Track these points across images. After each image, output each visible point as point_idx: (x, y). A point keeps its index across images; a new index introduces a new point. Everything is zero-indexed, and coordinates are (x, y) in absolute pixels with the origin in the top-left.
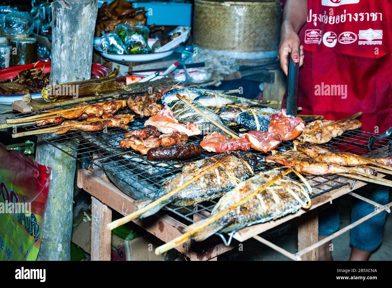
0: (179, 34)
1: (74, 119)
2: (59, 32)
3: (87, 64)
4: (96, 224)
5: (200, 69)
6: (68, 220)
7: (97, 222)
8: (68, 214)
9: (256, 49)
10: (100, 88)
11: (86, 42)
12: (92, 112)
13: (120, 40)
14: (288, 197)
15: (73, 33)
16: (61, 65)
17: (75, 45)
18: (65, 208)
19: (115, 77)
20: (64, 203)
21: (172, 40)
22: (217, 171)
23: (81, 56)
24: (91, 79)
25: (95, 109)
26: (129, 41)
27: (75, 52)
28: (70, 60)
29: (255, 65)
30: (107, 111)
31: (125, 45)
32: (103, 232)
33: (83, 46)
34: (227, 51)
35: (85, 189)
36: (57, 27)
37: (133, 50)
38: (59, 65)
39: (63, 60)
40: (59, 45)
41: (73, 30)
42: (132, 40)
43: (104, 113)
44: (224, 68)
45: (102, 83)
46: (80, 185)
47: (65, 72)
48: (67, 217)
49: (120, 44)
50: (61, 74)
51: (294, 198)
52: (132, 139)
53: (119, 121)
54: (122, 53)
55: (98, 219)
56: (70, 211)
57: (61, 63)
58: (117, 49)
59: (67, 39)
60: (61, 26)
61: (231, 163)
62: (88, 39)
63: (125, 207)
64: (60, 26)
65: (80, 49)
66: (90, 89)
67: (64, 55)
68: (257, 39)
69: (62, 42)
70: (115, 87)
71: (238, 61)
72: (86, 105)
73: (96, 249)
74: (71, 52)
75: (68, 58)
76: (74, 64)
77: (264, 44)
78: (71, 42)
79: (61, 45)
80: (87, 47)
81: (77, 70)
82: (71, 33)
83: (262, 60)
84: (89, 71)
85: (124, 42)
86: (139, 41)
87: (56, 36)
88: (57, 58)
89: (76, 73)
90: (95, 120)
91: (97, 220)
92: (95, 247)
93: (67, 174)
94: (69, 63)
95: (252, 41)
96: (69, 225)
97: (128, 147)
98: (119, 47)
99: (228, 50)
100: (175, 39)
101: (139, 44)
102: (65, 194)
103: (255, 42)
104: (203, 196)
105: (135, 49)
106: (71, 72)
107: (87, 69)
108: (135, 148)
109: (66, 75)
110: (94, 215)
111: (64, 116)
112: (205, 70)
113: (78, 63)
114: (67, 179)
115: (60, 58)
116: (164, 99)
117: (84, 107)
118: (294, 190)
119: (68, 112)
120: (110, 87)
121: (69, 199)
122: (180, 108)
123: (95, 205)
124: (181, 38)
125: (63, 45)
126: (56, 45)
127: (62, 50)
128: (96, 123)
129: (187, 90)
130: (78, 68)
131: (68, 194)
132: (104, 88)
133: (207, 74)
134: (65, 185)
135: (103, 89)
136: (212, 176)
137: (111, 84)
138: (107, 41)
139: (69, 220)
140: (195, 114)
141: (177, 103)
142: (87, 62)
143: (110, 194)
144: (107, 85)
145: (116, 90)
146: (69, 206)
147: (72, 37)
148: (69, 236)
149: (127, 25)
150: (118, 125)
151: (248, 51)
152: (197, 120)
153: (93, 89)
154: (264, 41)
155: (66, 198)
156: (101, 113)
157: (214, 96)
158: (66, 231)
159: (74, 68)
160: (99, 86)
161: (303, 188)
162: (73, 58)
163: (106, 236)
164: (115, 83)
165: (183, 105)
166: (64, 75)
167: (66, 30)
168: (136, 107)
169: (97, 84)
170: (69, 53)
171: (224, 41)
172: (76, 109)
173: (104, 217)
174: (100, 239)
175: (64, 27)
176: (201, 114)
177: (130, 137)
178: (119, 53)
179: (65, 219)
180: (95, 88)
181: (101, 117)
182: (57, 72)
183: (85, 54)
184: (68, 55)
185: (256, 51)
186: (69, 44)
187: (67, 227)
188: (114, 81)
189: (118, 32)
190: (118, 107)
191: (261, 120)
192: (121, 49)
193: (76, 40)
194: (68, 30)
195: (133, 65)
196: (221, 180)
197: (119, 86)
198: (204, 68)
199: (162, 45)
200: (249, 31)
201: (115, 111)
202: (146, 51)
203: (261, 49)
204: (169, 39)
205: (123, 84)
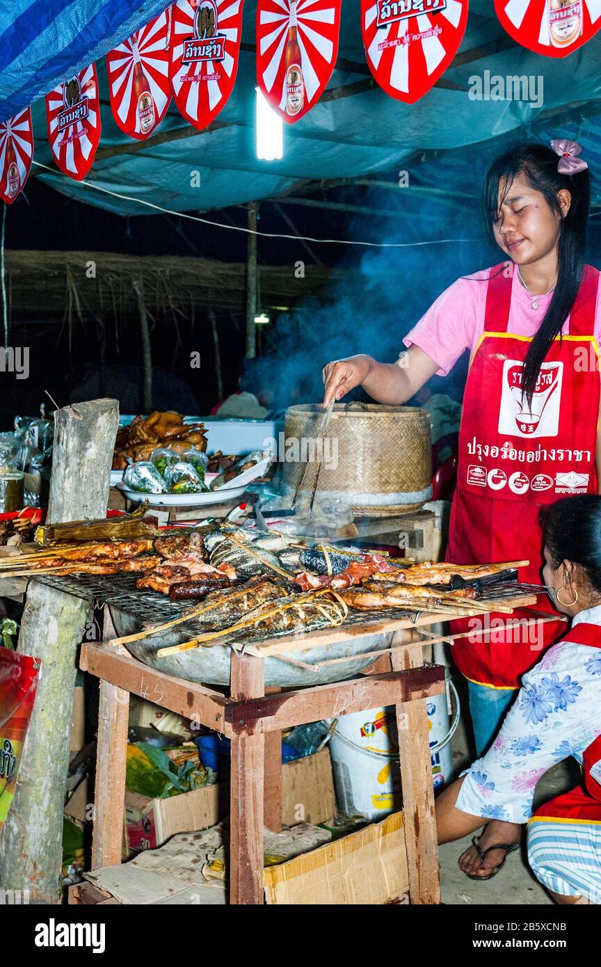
0: (254, 463)
1: (80, 560)
2: (63, 451)
3: (101, 497)
4: (104, 728)
5: (287, 519)
6: (62, 751)
7: (106, 724)
8: (63, 741)
9: (383, 488)
10: (119, 531)
11: (101, 466)
12: (104, 552)
13: (157, 471)
14: (316, 613)
15: (82, 452)
16: (63, 499)
17: (86, 470)
18: (58, 729)
19: (141, 517)
20: (57, 720)
21: (242, 473)
22: (245, 597)
23: (93, 486)
24: (107, 517)
25: (108, 548)
26: (171, 472)
27: (84, 480)
28: (76, 491)
29: (385, 514)
30: (125, 552)
31: (165, 480)
32: (115, 742)
33: (96, 472)
34: (336, 491)
35: (91, 672)
36: (60, 445)
37: (176, 487)
38: (61, 499)
39: (68, 491)
40: (62, 470)
41: (82, 450)
42: (175, 471)
43: (120, 555)
44: (327, 517)
45: (122, 523)
46: (84, 667)
47: (69, 509)
48: (62, 746)
49: (156, 478)
50: (62, 512)
51: (322, 615)
52: (153, 576)
53: (140, 564)
54: (160, 492)
55: (109, 720)
56: (65, 737)
57: (63, 496)
58: (152, 485)
59: (74, 461)
60: (67, 443)
61: (264, 590)
62: (104, 460)
63: (145, 684)
64: (65, 443)
65: (92, 476)
66: (104, 532)
67: (69, 484)
68: (384, 471)
69: (67, 466)
70: (141, 530)
71: (354, 508)
72: (95, 544)
73: (104, 768)
74: (79, 480)
75: (74, 488)
76: (82, 498)
77: (396, 479)
78: (80, 465)
79: (65, 469)
80: (102, 473)
81: (86, 506)
82: (80, 453)
83: (396, 507)
84: (104, 510)
85: (163, 476)
86: (186, 473)
87: (58, 457)
88: (59, 489)
89: (85, 511)
90: (107, 561)
91: (106, 722)
92: (103, 765)
93: (65, 672)
94: (75, 496)
95: (377, 475)
96: (63, 760)
97: (147, 586)
98: (154, 482)
99: (337, 489)
100: (246, 472)
101: (187, 478)
102: (59, 705)
103: (381, 476)
104: (224, 621)
105: (181, 486)
106: (77, 509)
107: (102, 505)
108: (155, 587)
109: (70, 514)
110: (103, 714)
111: (66, 557)
112: (294, 520)
113: (88, 496)
114: (63, 680)
115: (63, 489)
116: (207, 541)
117: (94, 546)
118: (324, 608)
119: (71, 551)
120: (133, 530)
121: (65, 714)
122: (226, 548)
123: (105, 699)
124: (257, 469)
125: (68, 470)
126: (57, 470)
127: (67, 477)
128: (108, 565)
129: (242, 530)
130: (89, 504)
131: (65, 706)
132: (125, 531)
133: (297, 527)
134: (61, 689)
135: (122, 532)
136: (238, 601)
137: (135, 525)
138: (135, 472)
139: (64, 751)
140: (244, 554)
141: (223, 543)
142: (102, 495)
143: (126, 670)
144: (129, 527)
145: (142, 536)
146: (65, 726)
147: (81, 458)
148: (62, 781)
149: (171, 451)
150: (138, 568)
151: (369, 490)
152: (246, 562)
153: (108, 531)
154: (397, 475)
155: (61, 713)
156: (116, 553)
157: (280, 536)
158: (58, 770)
159: (83, 503)
160: (117, 528)
161: (336, 607)
162: (82, 488)
163: (118, 749)
164: (141, 524)
165: (231, 545)
166: (67, 514)
167: (73, 448)
168: (165, 549)
169: (115, 524)
170: (77, 481)
171: (330, 475)
172: (83, 548)
173: (117, 718)
174: (109, 752)
175: (71, 444)
176: (253, 555)
177: (151, 575)
178: (154, 491)
179: (57, 749)
180: (111, 530)
181: (116, 559)
182: (58, 510)
183: (99, 483)
184: (75, 484)
185: (384, 491)
186: (76, 468)
187: (60, 763)
188: (140, 521)
189: (156, 462)
190: (141, 548)
191: (334, 560)
192: (157, 485)
193: (86, 463)
194: (76, 449)
195: (177, 512)
196: (248, 605)
197: (146, 529)
198: (293, 517)
199: (226, 481)
200: (371, 459)
201: (135, 553)
202: (198, 489)
203: (393, 488)
204: (238, 471)
205: (153, 526)
